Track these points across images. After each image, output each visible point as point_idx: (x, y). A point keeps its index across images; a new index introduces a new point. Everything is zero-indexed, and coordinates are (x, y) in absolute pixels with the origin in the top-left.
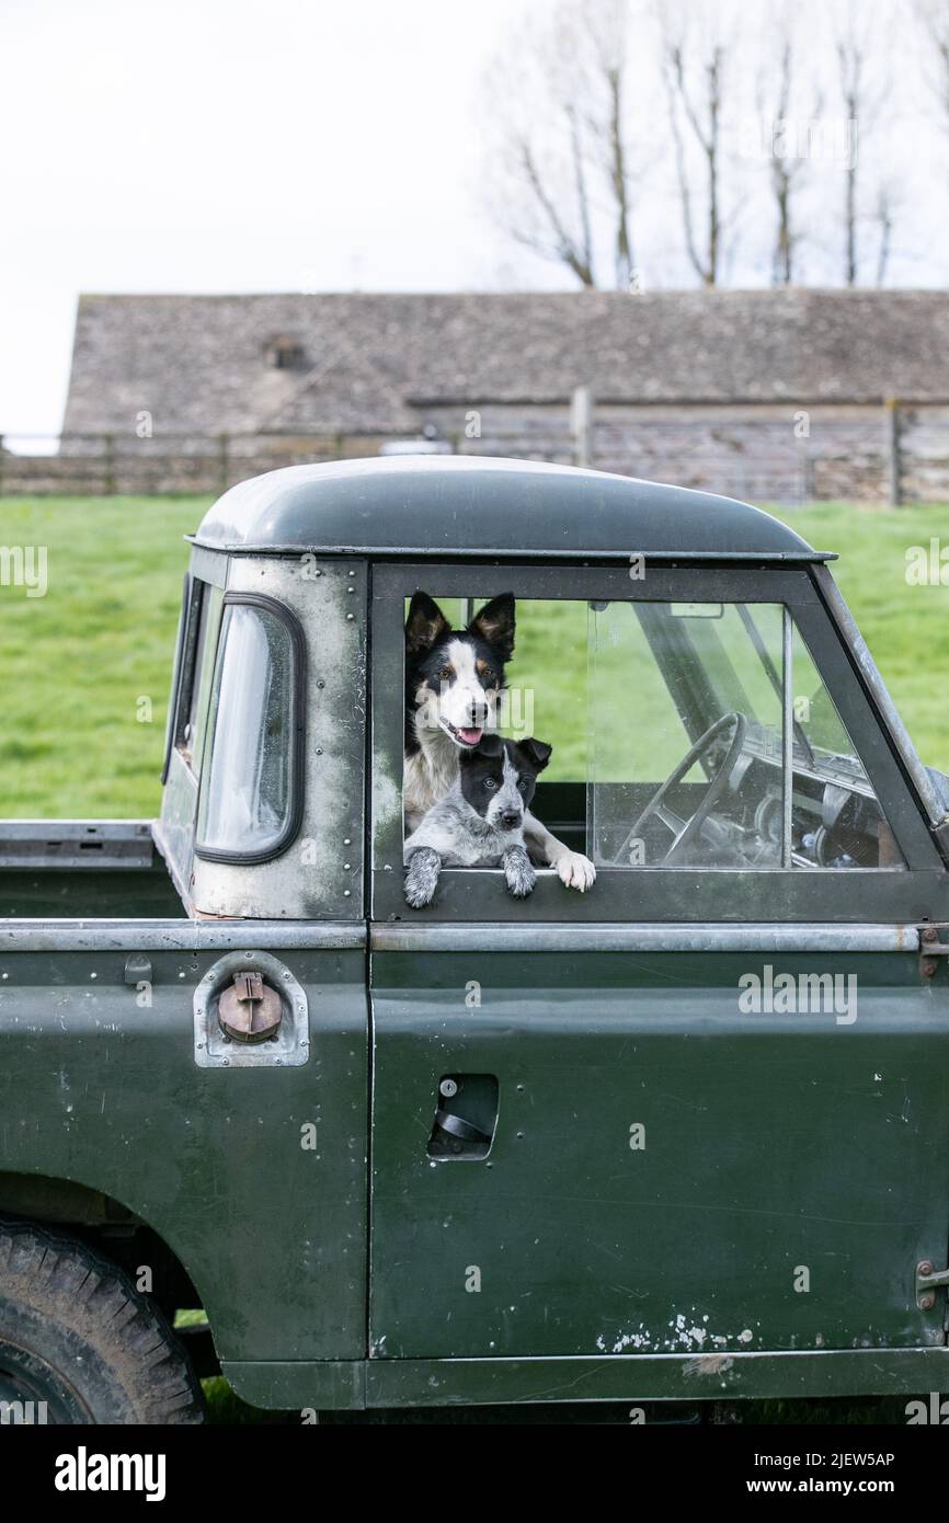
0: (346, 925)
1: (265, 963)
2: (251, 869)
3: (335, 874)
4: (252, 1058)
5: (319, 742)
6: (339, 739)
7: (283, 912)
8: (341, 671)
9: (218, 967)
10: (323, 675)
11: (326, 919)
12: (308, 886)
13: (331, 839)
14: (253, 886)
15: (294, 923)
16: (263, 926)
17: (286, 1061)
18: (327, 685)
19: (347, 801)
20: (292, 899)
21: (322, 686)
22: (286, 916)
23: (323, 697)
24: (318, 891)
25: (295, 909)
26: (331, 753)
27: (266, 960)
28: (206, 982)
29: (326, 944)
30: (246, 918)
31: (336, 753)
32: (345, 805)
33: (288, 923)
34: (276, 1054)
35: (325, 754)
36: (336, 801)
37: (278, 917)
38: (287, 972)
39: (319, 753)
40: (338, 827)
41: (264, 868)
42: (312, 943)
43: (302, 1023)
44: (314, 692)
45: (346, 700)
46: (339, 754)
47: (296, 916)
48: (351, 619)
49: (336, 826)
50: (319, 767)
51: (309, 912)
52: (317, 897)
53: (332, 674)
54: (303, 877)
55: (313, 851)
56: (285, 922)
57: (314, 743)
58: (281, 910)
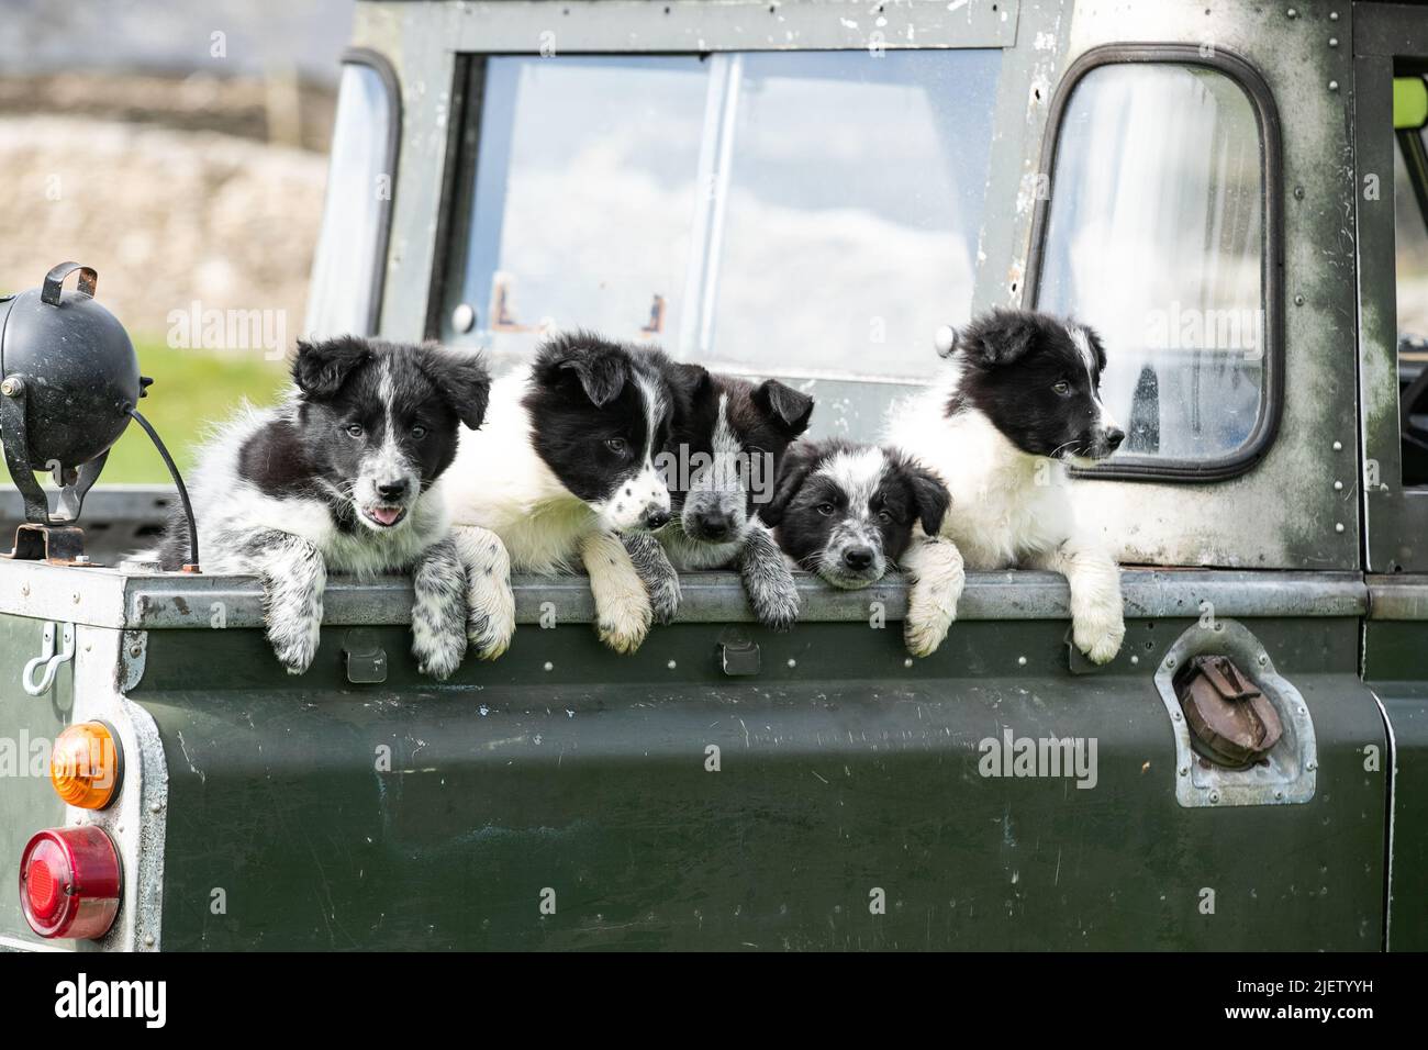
0: (1339, 579)
1: (1236, 640)
2: (1211, 489)
3: (1323, 497)
4: (1247, 790)
5: (1298, 286)
6: (1324, 282)
7: (1261, 558)
8: (1323, 173)
9: (1181, 646)
10: (1301, 179)
11: (1313, 570)
12: (1290, 515)
13: (1316, 441)
14: (1216, 517)
15: (1275, 575)
16: (1238, 580)
17: (1288, 795)
18: (1307, 195)
19: (1336, 381)
20: (1272, 534)
21: (1300, 197)
22: (1265, 564)
23: (1302, 215)
24: (1303, 523)
25: (1275, 554)
26: (1313, 304)
27: (1239, 635)
28: (1164, 671)
29: (1320, 609)
30: (1212, 568)
31: (1320, 304)
32: (1333, 388)
33: (1268, 575)
34: (1274, 785)
35: (1307, 306)
36: (1322, 380)
37: (1254, 565)
38: (1263, 655)
39: (1299, 304)
40: (1326, 422)
41: (1232, 487)
42: (1300, 608)
43: (1308, 735)
44: (1292, 204)
45: (1330, 220)
46: (1325, 305)
47: (1278, 564)
48: (1335, 91)
49: (1322, 420)
50: (1300, 326)
51: (1294, 559)
52: (1302, 533)
53: (1313, 177)
54: (1283, 502)
55: (1298, 460)
56: (1264, 574)
57: (1293, 289)
58: (1257, 554)
